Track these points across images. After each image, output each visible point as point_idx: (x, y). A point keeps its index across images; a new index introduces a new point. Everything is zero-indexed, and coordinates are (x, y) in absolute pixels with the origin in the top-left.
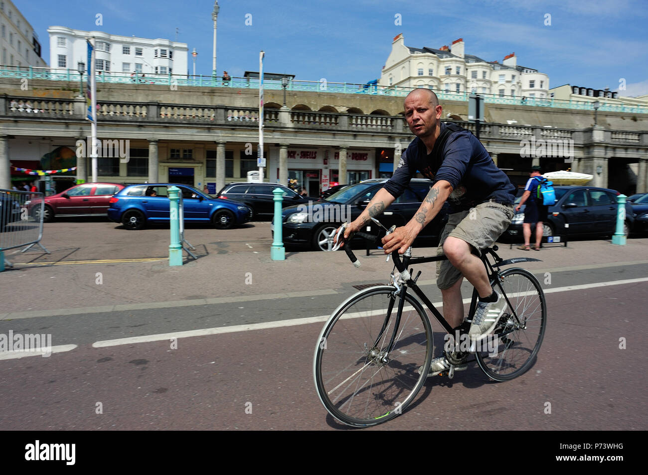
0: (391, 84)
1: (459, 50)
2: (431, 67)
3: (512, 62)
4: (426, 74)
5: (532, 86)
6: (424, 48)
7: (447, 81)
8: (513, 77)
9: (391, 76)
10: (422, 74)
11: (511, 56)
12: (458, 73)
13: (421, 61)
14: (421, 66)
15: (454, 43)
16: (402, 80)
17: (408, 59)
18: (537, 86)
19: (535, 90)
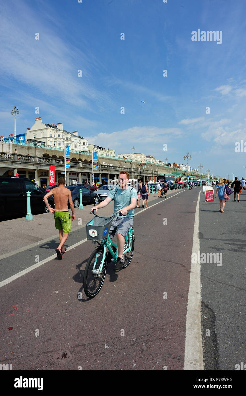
0: (34, 138)
1: (60, 127)
2: (54, 134)
3: (76, 134)
4: (53, 136)
5: (84, 144)
6: (47, 124)
7: (60, 140)
8: (79, 140)
9: (34, 134)
10: (51, 136)
11: (77, 132)
12: (63, 137)
13: (50, 131)
14: (51, 133)
15: (58, 124)
16: (41, 137)
17: (46, 129)
18: (86, 144)
19: (85, 146)
